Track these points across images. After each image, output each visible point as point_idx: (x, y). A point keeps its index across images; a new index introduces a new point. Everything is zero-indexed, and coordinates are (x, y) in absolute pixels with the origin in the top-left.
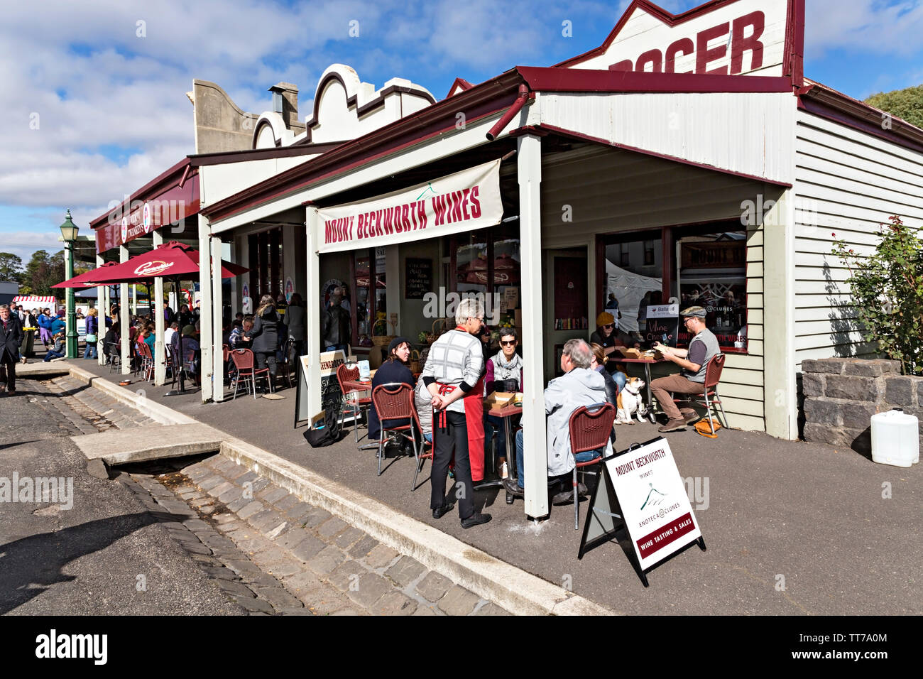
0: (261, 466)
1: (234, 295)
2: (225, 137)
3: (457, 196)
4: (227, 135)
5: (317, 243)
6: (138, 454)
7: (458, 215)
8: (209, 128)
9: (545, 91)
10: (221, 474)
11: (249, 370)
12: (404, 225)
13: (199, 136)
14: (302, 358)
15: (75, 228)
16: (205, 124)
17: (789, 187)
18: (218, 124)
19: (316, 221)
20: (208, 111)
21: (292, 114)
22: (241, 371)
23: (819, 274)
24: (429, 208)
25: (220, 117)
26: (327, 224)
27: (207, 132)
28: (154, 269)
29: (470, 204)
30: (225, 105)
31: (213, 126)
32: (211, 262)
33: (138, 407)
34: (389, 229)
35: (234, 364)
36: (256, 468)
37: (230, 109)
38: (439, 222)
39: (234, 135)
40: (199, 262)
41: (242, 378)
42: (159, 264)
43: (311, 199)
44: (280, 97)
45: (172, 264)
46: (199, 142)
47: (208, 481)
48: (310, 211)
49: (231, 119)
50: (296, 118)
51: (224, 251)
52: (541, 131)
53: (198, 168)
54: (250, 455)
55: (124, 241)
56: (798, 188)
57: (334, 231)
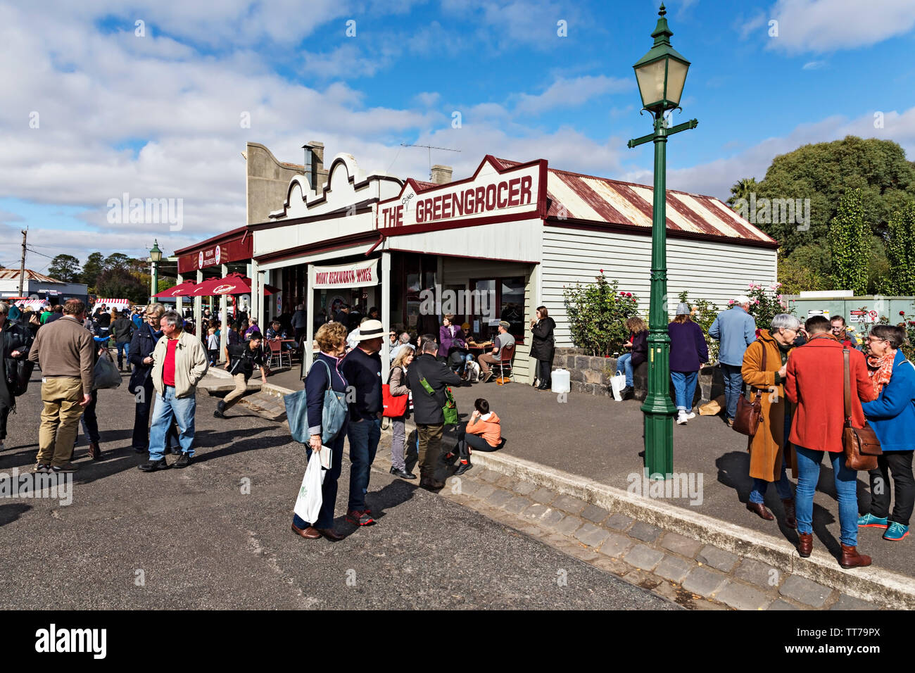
0: (281, 393)
1: (271, 303)
2: (268, 184)
3: (364, 271)
4: (270, 183)
5: (312, 284)
6: (221, 387)
7: (365, 279)
8: (257, 178)
9: (390, 236)
10: (262, 398)
11: (278, 352)
12: (346, 280)
13: (249, 183)
14: (305, 342)
15: (160, 252)
16: (254, 175)
17: (539, 263)
18: (263, 174)
19: (312, 272)
20: (257, 164)
21: (319, 164)
22: (274, 352)
23: (562, 306)
24: (355, 274)
25: (265, 169)
26: (317, 274)
27: (255, 180)
28: (224, 290)
29: (368, 275)
30: (269, 160)
31: (260, 176)
32: (258, 286)
33: (212, 373)
34: (341, 281)
35: (269, 348)
36: (279, 395)
37: (272, 163)
38: (359, 281)
39: (275, 183)
40: (251, 285)
41: (274, 356)
42: (227, 287)
43: (310, 261)
44: (310, 152)
45: (235, 287)
46: (249, 188)
47: (256, 401)
48: (309, 266)
49: (273, 171)
50: (322, 168)
51: (265, 279)
52: (390, 251)
53: (252, 232)
54: (276, 389)
55: (201, 268)
56: (543, 263)
57: (320, 278)
